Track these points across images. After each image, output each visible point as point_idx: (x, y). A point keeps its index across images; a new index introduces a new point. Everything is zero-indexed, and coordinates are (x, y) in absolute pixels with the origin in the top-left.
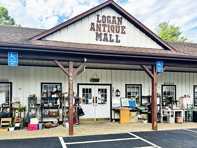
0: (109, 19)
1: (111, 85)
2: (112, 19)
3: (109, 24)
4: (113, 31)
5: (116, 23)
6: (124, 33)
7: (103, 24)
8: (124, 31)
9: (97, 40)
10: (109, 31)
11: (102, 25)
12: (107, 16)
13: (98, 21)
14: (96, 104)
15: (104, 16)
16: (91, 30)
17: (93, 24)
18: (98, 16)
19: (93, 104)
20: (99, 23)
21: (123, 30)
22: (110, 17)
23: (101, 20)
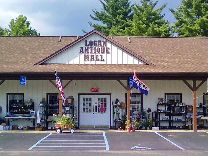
0: (95, 43)
1: (110, 94)
2: (97, 43)
3: (95, 47)
4: (99, 52)
5: (101, 46)
6: (109, 53)
7: (91, 47)
8: (108, 52)
9: (85, 60)
10: (95, 53)
11: (89, 48)
12: (93, 41)
13: (86, 45)
14: (96, 112)
15: (91, 41)
16: (80, 53)
17: (82, 48)
18: (86, 41)
19: (93, 112)
20: (87, 47)
21: (107, 50)
22: (96, 41)
23: (88, 45)
